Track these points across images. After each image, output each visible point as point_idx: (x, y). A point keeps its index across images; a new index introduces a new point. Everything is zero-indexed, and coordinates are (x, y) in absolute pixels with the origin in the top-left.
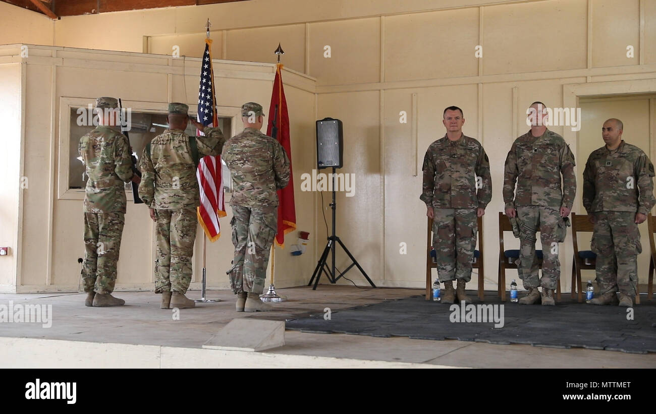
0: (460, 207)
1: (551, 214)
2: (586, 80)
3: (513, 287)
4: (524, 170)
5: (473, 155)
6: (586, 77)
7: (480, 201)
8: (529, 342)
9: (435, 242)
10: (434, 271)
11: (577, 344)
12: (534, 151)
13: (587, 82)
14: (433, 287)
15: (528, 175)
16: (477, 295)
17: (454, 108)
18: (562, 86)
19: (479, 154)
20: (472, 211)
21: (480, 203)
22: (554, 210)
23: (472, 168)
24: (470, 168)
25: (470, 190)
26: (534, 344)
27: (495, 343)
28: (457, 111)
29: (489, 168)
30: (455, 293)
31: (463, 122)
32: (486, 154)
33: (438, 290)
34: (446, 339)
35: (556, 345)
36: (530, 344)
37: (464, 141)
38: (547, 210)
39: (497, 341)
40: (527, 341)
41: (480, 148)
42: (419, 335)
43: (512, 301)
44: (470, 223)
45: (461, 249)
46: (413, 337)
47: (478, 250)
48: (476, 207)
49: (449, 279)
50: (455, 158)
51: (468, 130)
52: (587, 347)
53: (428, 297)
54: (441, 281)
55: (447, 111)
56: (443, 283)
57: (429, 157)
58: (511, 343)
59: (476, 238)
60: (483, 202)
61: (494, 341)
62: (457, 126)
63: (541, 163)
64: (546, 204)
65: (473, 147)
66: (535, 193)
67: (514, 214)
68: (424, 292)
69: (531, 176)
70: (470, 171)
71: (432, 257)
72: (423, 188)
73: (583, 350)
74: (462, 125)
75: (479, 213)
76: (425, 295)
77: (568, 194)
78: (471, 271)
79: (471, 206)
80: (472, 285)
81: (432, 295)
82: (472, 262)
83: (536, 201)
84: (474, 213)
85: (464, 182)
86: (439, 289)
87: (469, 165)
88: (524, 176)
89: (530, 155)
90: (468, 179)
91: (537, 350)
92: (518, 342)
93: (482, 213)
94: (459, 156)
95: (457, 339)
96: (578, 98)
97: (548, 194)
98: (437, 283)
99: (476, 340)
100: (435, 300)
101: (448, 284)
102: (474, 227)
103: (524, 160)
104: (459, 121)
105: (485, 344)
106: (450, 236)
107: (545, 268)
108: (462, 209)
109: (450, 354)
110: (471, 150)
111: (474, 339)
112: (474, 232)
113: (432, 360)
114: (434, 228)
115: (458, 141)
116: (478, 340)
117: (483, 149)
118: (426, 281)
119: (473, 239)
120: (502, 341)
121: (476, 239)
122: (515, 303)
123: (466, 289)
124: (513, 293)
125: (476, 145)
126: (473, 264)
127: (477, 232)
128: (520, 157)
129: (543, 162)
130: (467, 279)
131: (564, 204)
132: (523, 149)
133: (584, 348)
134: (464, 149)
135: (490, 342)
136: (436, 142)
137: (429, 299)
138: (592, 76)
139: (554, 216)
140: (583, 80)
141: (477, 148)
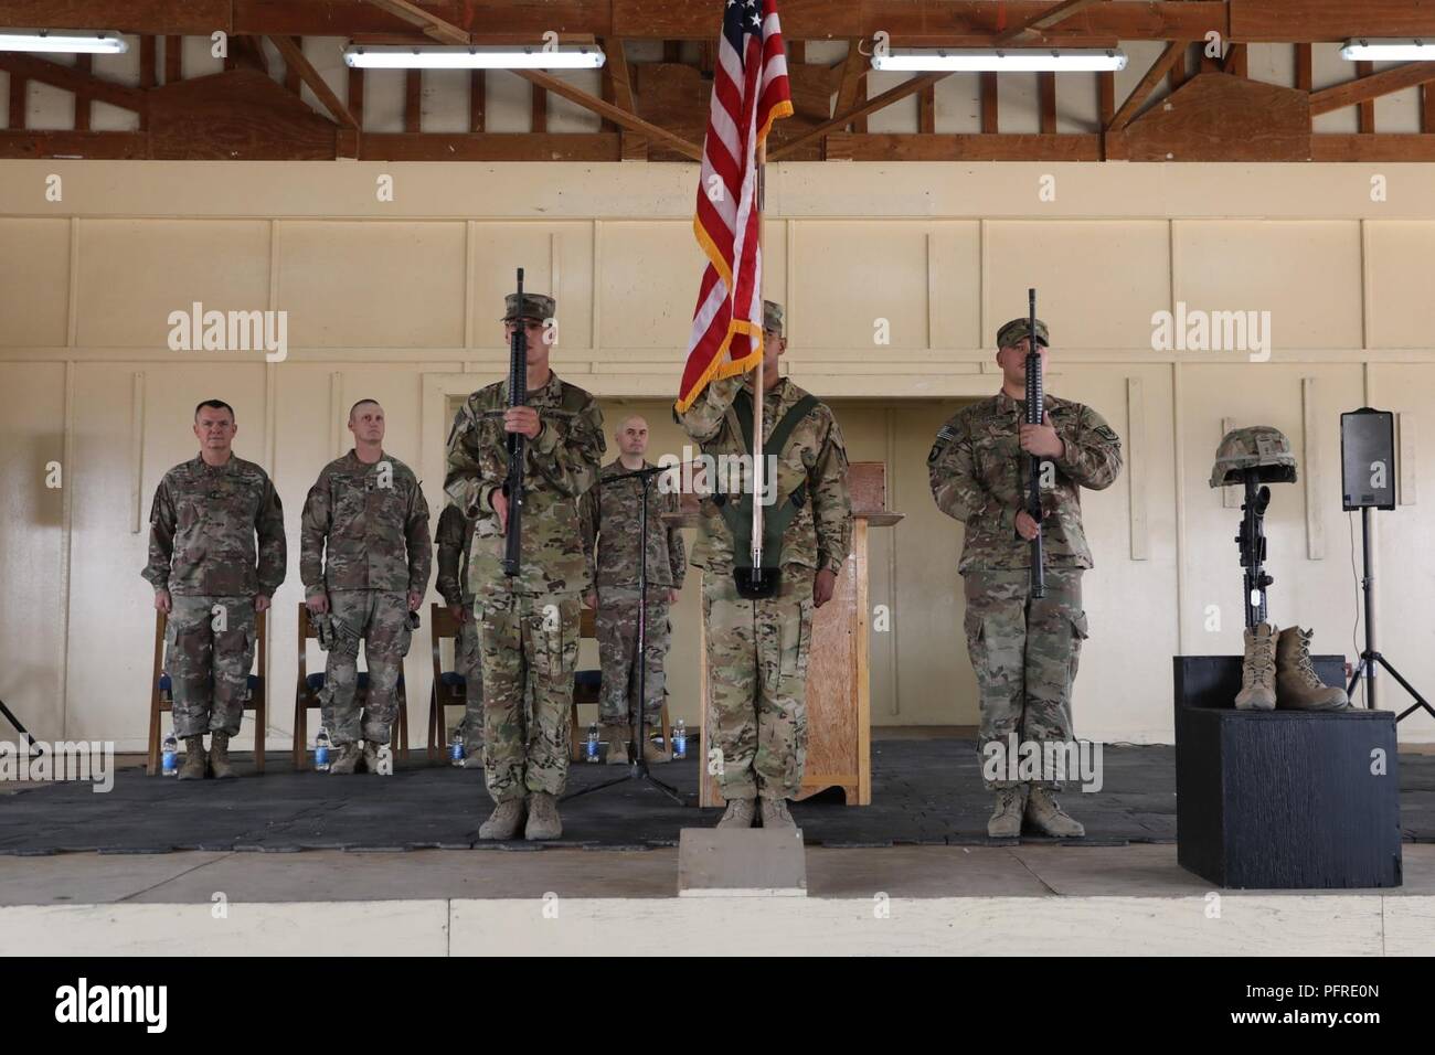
0: (223, 593)
1: (395, 605)
2: (463, 367)
3: (322, 742)
4: (348, 523)
5: (253, 495)
6: (463, 363)
7: (261, 581)
8: (338, 845)
9: (170, 661)
10: (167, 717)
11: (427, 842)
12: (367, 489)
13: (463, 372)
14: (163, 749)
15: (358, 533)
16: (251, 761)
17: (216, 404)
18: (421, 375)
19: (264, 493)
20: (246, 600)
21: (261, 585)
22: (399, 599)
23: (249, 518)
24: (244, 519)
25: (244, 560)
26: (347, 848)
27: (273, 850)
28: (224, 409)
29: (281, 520)
30: (207, 758)
31: (234, 430)
32: (277, 495)
33: (175, 755)
34: (176, 849)
35: (388, 846)
36: (339, 849)
37: (236, 468)
38: (388, 599)
39: (277, 848)
40: (334, 842)
41: (265, 483)
42: (119, 845)
43: (319, 768)
44: (241, 623)
45: (223, 674)
46: (105, 851)
47: (256, 674)
48: (254, 593)
49: (196, 732)
50: (214, 498)
51: (244, 447)
52: (442, 846)
53: (151, 769)
54: (179, 735)
55: (202, 409)
56: (184, 741)
57: (162, 496)
58: (304, 849)
59: (252, 652)
60: (267, 583)
61: (271, 848)
62: (223, 439)
63: (383, 512)
64: (389, 587)
65: (252, 479)
66: (375, 566)
67: (327, 606)
68: (145, 760)
69: (365, 534)
70: (244, 525)
71: (162, 690)
72: (150, 556)
73: (438, 852)
74: (233, 436)
75: (258, 604)
76: (145, 766)
77: (420, 569)
78: (241, 715)
79: (244, 590)
80: (242, 742)
81: (160, 763)
82: (242, 698)
83: (376, 580)
84: (250, 603)
85: (234, 544)
86: (176, 752)
87: (243, 513)
88: (349, 534)
89: (360, 495)
90: (242, 541)
91: (351, 859)
92: (317, 846)
93: (265, 605)
94: (225, 495)
95: (198, 849)
96: (449, 400)
97: (391, 569)
98: (172, 741)
99: (236, 848)
100: (165, 773)
101: (194, 740)
102: (249, 630)
103: (348, 505)
104: (227, 429)
105: (253, 854)
106: (202, 648)
107: (375, 705)
108: (226, 596)
109: (181, 878)
110: (248, 484)
111: (232, 846)
112: (249, 641)
113: (137, 894)
114: (169, 632)
115: (223, 468)
116: (240, 847)
117: (272, 485)
118: (148, 736)
119: (245, 654)
120: (286, 847)
121: (253, 656)
122: (323, 772)
123: (229, 749)
124: (319, 754)
125: (258, 476)
126: (245, 702)
127: (254, 641)
128: (342, 499)
129: (385, 510)
130: (233, 729)
131: (415, 588)
132: (345, 485)
133: (438, 848)
134: (235, 483)
135: (263, 850)
136: (180, 466)
137: (153, 773)
138: (472, 362)
139: (398, 610)
140: (456, 368)
141: (261, 482)
